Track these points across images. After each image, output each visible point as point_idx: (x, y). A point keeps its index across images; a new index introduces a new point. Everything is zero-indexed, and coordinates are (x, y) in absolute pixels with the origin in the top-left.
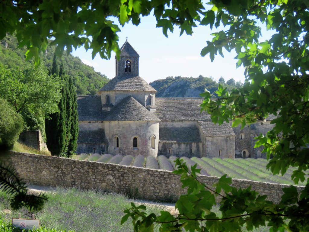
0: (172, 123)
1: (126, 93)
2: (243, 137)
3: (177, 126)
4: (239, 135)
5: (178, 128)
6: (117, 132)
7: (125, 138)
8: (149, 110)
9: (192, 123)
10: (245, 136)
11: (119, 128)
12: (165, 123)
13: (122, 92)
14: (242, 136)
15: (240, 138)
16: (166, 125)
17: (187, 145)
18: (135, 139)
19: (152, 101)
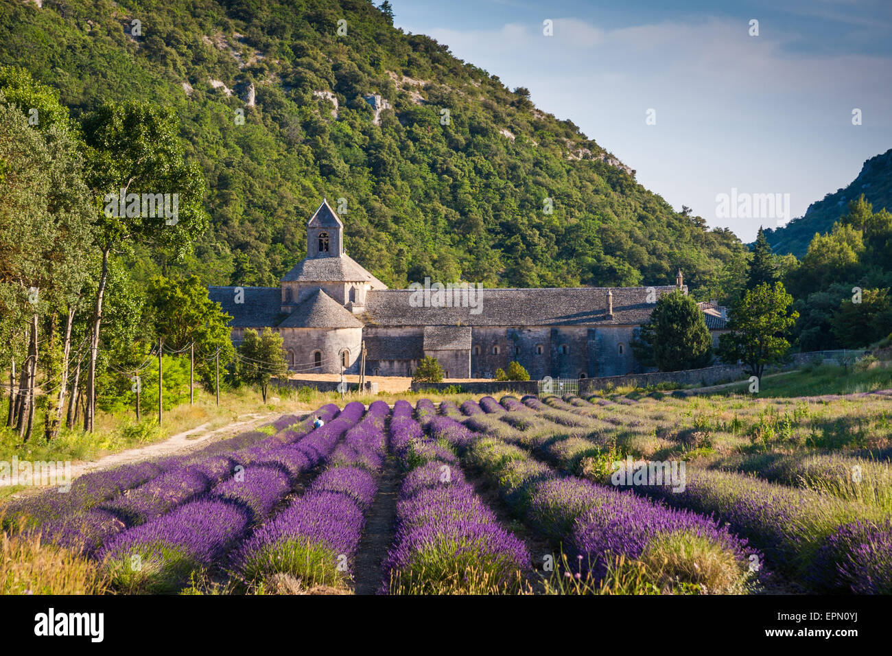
0: (385, 330)
1: (314, 285)
2: (498, 352)
3: (392, 335)
4: (491, 348)
5: (394, 338)
6: (292, 344)
7: (302, 352)
8: (351, 310)
9: (416, 329)
10: (501, 350)
11: (293, 338)
12: (374, 330)
13: (309, 284)
14: (496, 349)
15: (494, 352)
16: (376, 333)
17: (402, 364)
18: (318, 356)
19: (356, 295)
